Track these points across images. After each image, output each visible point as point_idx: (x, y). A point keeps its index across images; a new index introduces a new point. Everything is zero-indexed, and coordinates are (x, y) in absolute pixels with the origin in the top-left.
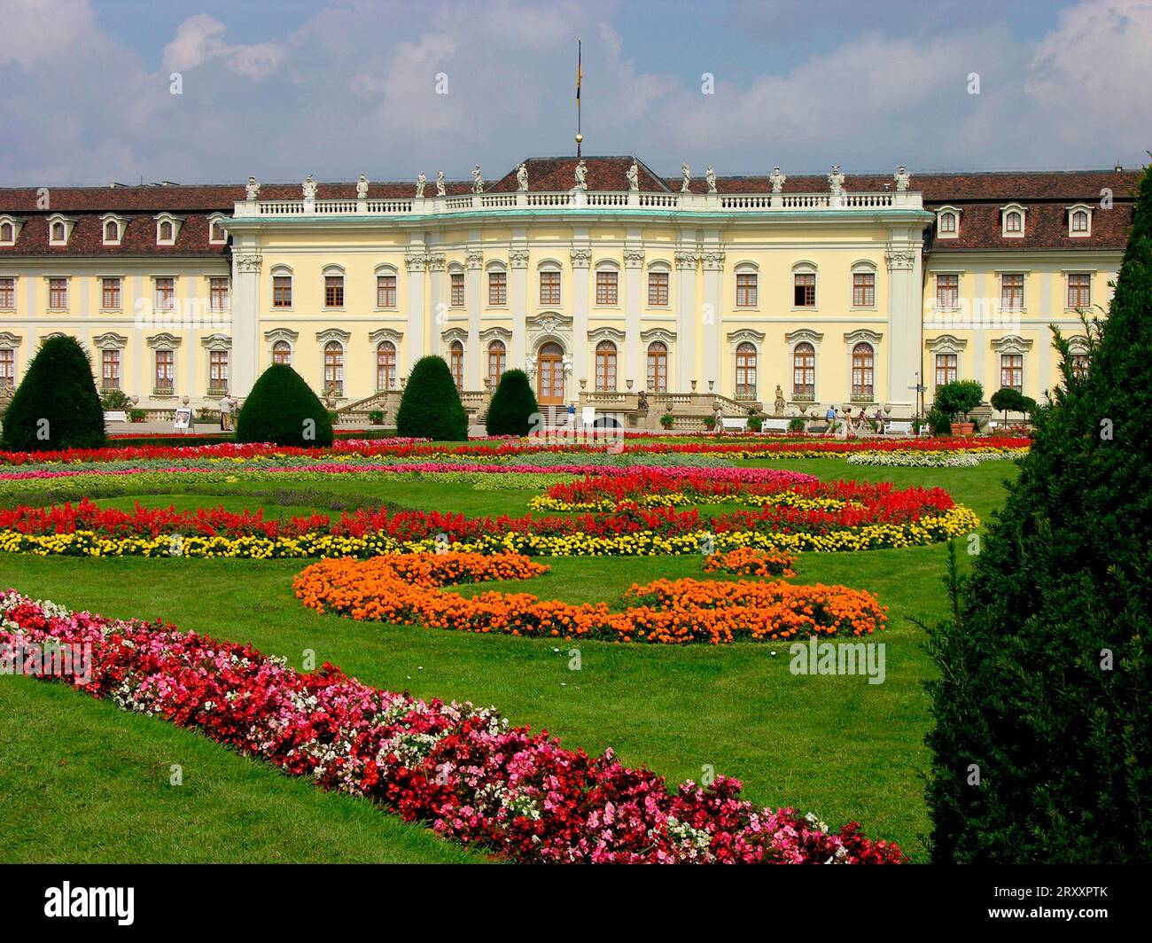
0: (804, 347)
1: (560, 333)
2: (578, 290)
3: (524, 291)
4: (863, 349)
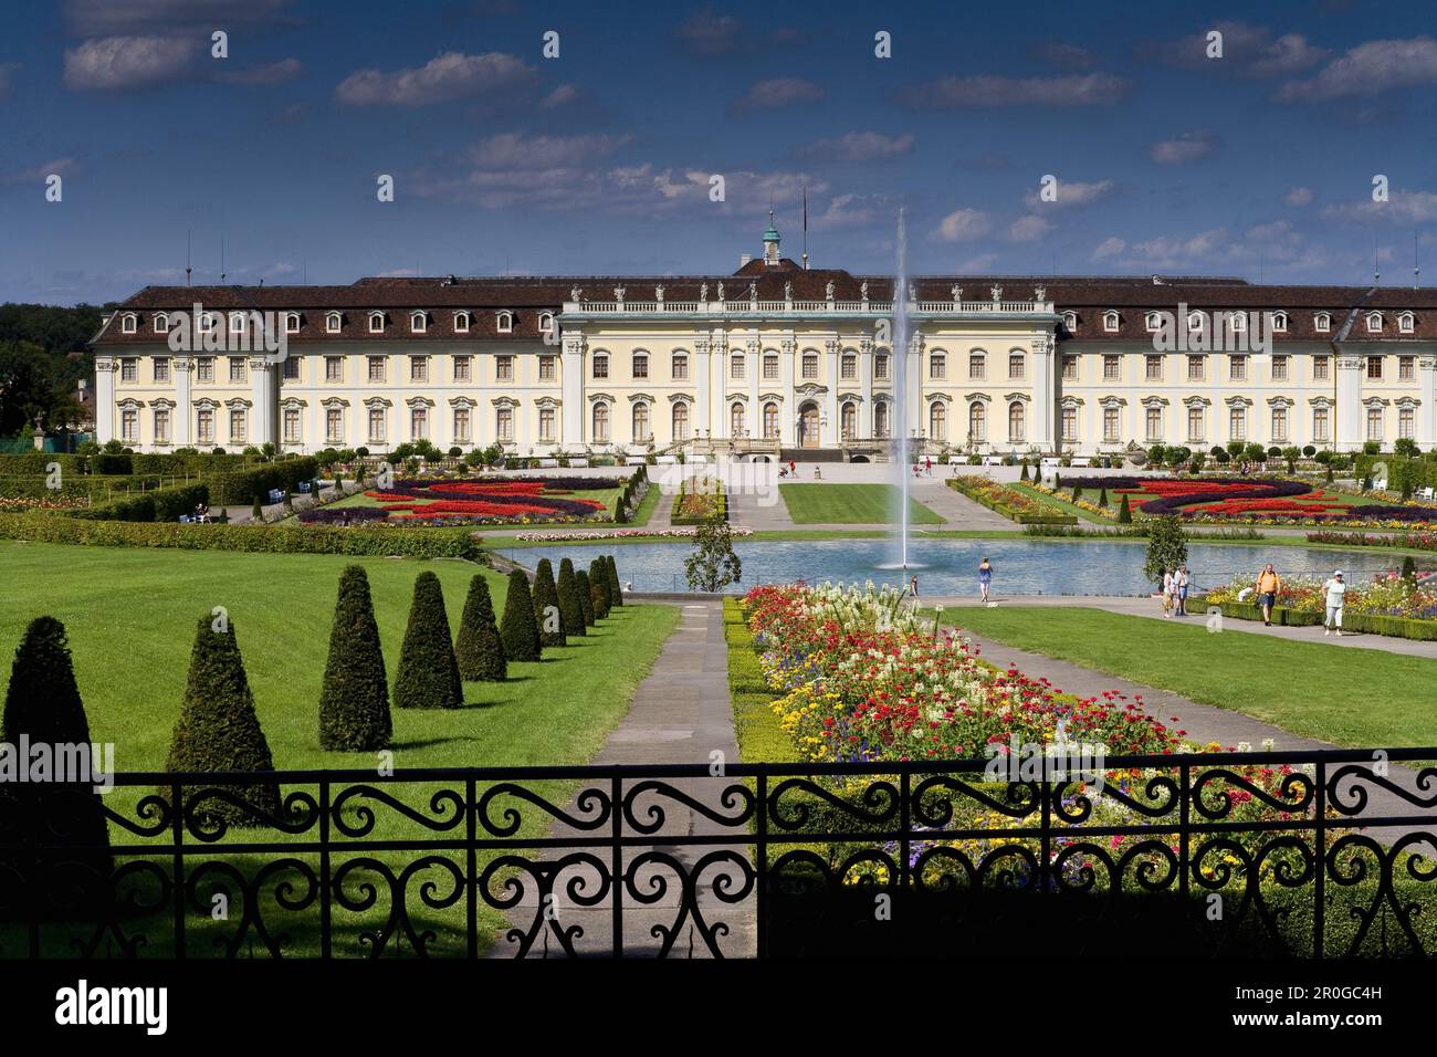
0: (977, 405)
1: (818, 398)
3: (789, 366)
4: (1016, 408)
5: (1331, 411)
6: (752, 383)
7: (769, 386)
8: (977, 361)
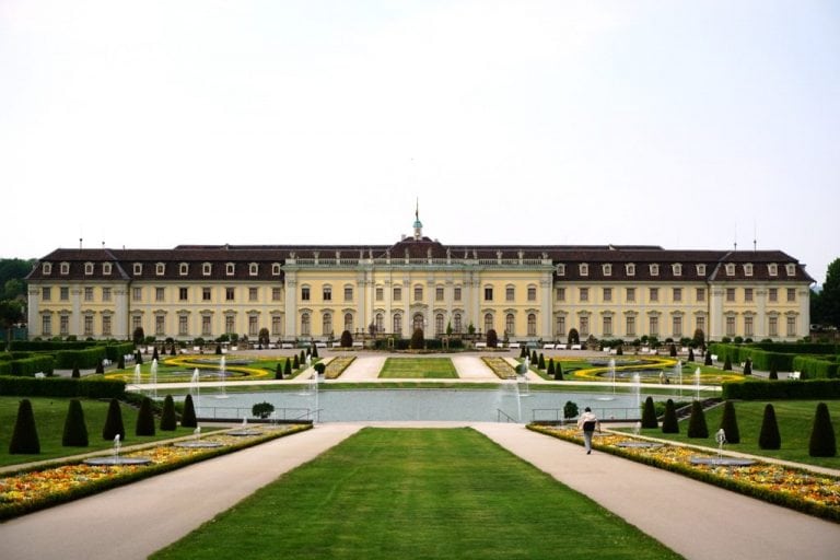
0: (510, 316)
1: (423, 311)
2: (429, 296)
3: (408, 295)
4: (532, 317)
5: (706, 319)
6: (387, 303)
7: (397, 304)
8: (510, 292)
